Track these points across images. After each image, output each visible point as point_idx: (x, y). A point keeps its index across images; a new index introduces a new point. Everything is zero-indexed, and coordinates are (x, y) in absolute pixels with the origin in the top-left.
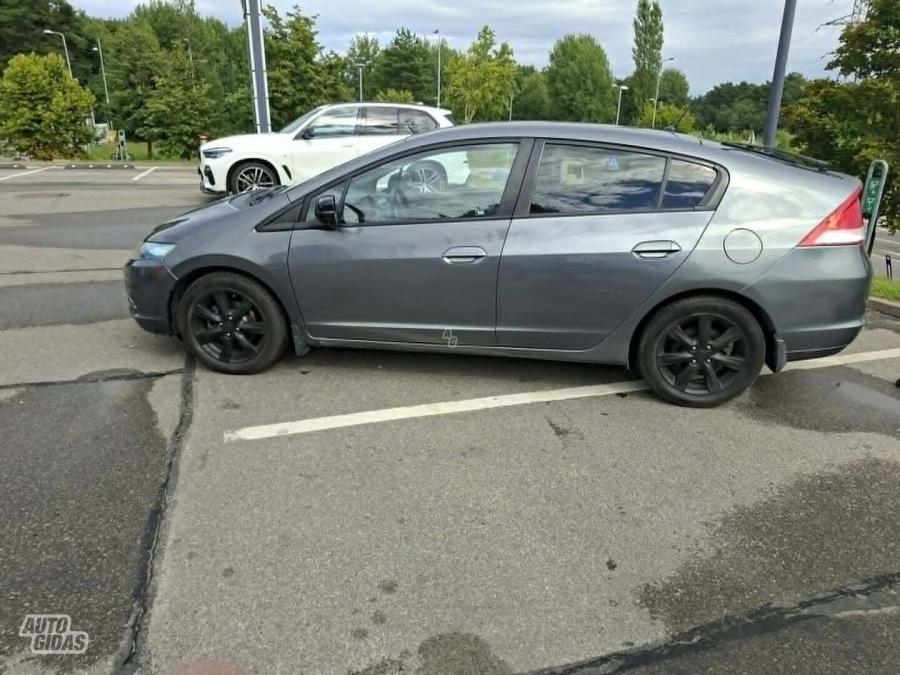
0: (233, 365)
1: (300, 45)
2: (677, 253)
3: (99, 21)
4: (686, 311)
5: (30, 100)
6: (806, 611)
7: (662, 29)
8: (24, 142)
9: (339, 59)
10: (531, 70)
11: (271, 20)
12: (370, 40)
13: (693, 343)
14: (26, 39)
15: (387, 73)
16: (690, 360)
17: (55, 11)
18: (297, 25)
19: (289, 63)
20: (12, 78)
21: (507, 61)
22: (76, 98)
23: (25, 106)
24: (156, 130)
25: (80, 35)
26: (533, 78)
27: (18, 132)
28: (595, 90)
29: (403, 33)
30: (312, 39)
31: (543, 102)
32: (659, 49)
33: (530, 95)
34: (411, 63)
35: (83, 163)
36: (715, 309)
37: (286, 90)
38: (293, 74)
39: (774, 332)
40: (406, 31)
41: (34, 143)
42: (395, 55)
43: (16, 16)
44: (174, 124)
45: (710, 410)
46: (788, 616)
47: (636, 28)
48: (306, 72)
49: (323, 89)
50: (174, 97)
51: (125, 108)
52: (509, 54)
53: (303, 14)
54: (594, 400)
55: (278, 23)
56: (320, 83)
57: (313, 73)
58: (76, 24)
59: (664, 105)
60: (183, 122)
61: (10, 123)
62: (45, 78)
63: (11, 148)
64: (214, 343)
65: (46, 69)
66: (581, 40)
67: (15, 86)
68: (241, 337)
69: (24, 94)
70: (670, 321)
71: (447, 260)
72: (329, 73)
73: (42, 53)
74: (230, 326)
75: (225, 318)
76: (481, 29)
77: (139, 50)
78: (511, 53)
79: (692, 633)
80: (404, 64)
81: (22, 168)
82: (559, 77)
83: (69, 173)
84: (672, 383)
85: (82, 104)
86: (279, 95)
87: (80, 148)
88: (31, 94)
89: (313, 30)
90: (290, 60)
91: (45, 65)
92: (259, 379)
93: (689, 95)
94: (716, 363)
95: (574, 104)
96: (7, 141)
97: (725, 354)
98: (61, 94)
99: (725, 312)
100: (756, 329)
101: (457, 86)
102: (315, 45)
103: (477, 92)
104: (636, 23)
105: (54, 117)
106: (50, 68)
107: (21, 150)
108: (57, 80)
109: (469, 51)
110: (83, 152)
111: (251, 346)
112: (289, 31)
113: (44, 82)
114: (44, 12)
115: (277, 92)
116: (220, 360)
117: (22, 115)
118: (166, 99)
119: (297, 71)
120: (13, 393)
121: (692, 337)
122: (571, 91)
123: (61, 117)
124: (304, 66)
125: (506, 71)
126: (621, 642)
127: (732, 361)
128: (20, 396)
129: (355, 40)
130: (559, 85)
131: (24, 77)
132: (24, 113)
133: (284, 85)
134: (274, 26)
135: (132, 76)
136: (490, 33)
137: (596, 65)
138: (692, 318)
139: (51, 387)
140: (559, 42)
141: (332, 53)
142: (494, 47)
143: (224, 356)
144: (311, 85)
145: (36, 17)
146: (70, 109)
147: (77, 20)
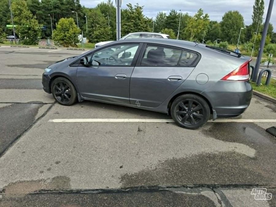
0: (64, 103)
1: (138, 15)
2: (181, 80)
3: (87, 9)
4: (184, 98)
5: (64, 31)
6: (167, 189)
7: (264, 8)
8: (62, 42)
9: (149, 19)
10: (216, 22)
11: (130, 8)
12: (163, 13)
13: (187, 108)
14: (69, 14)
15: (167, 23)
16: (186, 114)
17: (77, 6)
18: (137, 9)
19: (133, 21)
20: (60, 25)
21: (207, 20)
22: (75, 30)
23: (62, 32)
24: (96, 40)
25: (82, 13)
26: (216, 25)
27: (60, 39)
28: (237, 29)
29: (173, 11)
30: (141, 13)
31: (218, 33)
32: (262, 15)
33: (215, 30)
34: (174, 20)
35: (77, 48)
36: (193, 98)
37: (132, 28)
38: (134, 24)
39: (212, 108)
40: (174, 10)
41: (64, 42)
42: (170, 18)
43: (66, 8)
44: (100, 38)
45: (192, 130)
46: (160, 189)
47: (254, 8)
48: (138, 23)
49: (143, 28)
50: (101, 30)
51: (90, 33)
52: (207, 17)
53: (139, 6)
54: (158, 123)
55: (132, 9)
56: (142, 26)
57: (140, 23)
58: (81, 10)
59: (260, 34)
60: (103, 38)
61: (59, 37)
62: (68, 24)
63: (59, 44)
64: (60, 96)
65: (69, 22)
66: (234, 13)
67: (61, 27)
68: (66, 95)
69: (63, 29)
70: (180, 101)
71: (116, 78)
72: (145, 24)
73: (68, 18)
74: (63, 92)
75: (62, 90)
76: (199, 10)
77: (95, 17)
78: (208, 17)
79: (128, 188)
80: (172, 20)
81: (56, 49)
82: (225, 25)
83: (68, 51)
84: (180, 120)
85: (77, 32)
86: (130, 30)
87: (76, 44)
88: (64, 29)
89: (141, 11)
90: (134, 20)
91: (69, 21)
92: (69, 107)
93: (273, 31)
94: (194, 116)
95: (229, 33)
96: (58, 42)
97: (197, 113)
98: (71, 29)
99: (196, 99)
100: (206, 106)
101: (189, 27)
102: (142, 15)
103: (195, 30)
104: (254, 7)
105: (69, 35)
106: (70, 22)
107: (61, 44)
108: (71, 25)
109: (194, 16)
110: (77, 45)
111: (68, 98)
112: (134, 11)
113: (68, 26)
114: (73, 6)
115: (129, 29)
116: (61, 101)
117: (61, 35)
118: (99, 31)
119: (136, 23)
120: (11, 104)
121: (187, 107)
122: (229, 29)
123: (71, 35)
124: (138, 21)
125: (207, 23)
126: (106, 186)
127: (199, 116)
128: (11, 105)
129: (159, 13)
130: (225, 27)
131: (63, 24)
132: (62, 34)
133: (131, 27)
134: (131, 10)
135: (93, 24)
136: (202, 11)
137: (238, 21)
138: (186, 100)
139: (20, 104)
140: (226, 13)
141: (146, 17)
142: (203, 15)
143: (62, 100)
144: (139, 27)
145: (71, 8)
146: (74, 33)
147: (82, 9)
